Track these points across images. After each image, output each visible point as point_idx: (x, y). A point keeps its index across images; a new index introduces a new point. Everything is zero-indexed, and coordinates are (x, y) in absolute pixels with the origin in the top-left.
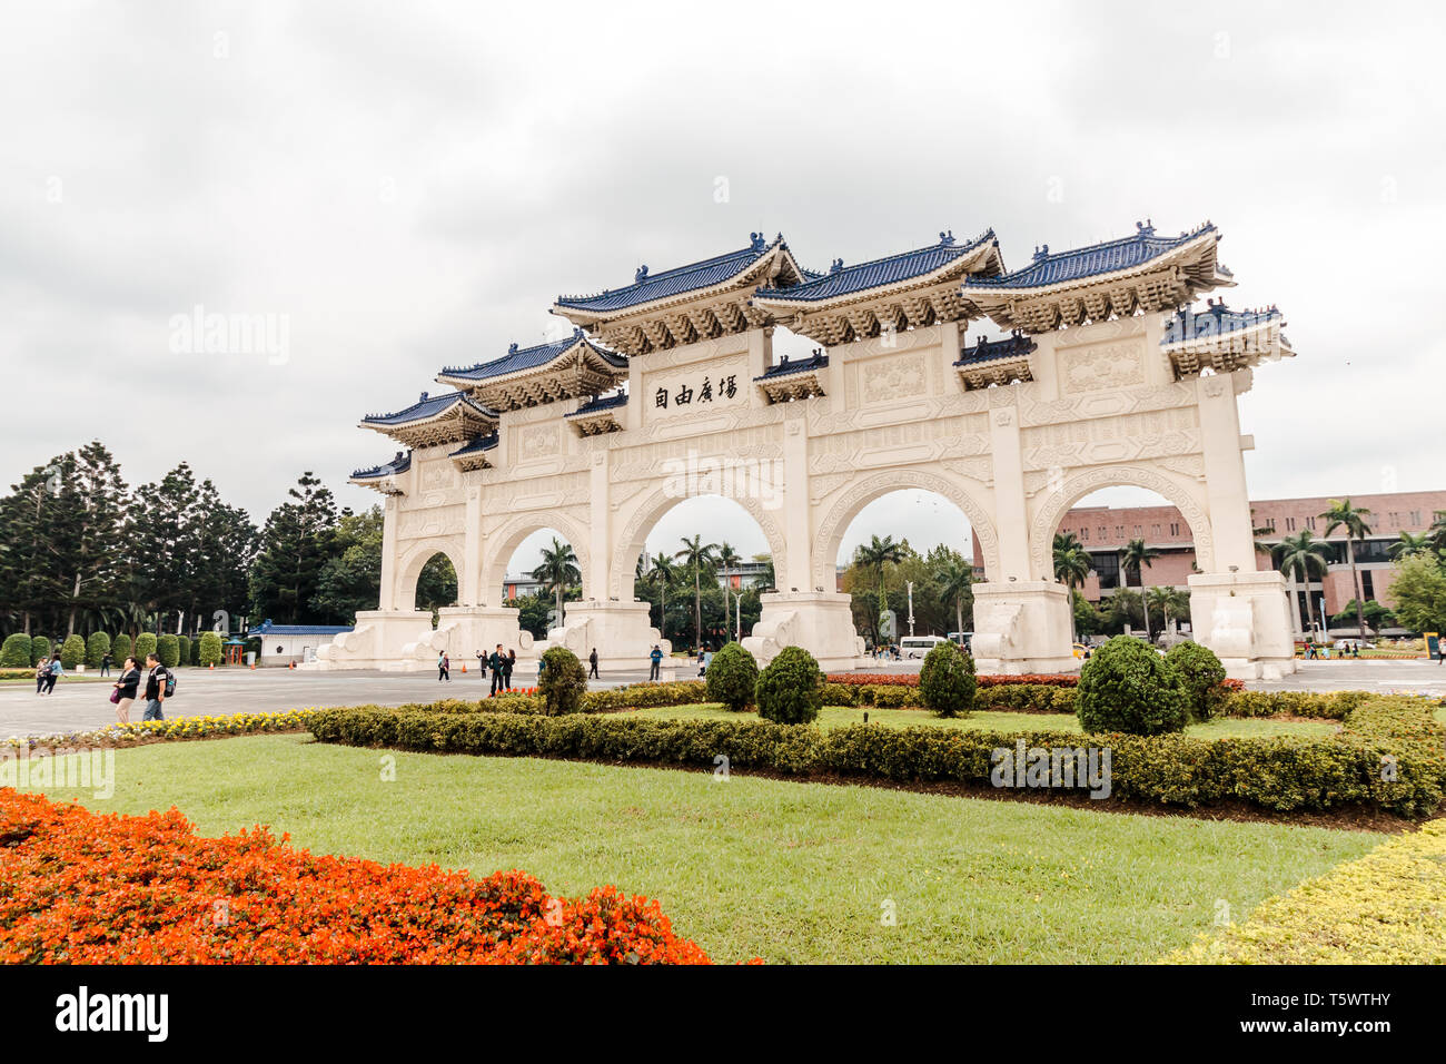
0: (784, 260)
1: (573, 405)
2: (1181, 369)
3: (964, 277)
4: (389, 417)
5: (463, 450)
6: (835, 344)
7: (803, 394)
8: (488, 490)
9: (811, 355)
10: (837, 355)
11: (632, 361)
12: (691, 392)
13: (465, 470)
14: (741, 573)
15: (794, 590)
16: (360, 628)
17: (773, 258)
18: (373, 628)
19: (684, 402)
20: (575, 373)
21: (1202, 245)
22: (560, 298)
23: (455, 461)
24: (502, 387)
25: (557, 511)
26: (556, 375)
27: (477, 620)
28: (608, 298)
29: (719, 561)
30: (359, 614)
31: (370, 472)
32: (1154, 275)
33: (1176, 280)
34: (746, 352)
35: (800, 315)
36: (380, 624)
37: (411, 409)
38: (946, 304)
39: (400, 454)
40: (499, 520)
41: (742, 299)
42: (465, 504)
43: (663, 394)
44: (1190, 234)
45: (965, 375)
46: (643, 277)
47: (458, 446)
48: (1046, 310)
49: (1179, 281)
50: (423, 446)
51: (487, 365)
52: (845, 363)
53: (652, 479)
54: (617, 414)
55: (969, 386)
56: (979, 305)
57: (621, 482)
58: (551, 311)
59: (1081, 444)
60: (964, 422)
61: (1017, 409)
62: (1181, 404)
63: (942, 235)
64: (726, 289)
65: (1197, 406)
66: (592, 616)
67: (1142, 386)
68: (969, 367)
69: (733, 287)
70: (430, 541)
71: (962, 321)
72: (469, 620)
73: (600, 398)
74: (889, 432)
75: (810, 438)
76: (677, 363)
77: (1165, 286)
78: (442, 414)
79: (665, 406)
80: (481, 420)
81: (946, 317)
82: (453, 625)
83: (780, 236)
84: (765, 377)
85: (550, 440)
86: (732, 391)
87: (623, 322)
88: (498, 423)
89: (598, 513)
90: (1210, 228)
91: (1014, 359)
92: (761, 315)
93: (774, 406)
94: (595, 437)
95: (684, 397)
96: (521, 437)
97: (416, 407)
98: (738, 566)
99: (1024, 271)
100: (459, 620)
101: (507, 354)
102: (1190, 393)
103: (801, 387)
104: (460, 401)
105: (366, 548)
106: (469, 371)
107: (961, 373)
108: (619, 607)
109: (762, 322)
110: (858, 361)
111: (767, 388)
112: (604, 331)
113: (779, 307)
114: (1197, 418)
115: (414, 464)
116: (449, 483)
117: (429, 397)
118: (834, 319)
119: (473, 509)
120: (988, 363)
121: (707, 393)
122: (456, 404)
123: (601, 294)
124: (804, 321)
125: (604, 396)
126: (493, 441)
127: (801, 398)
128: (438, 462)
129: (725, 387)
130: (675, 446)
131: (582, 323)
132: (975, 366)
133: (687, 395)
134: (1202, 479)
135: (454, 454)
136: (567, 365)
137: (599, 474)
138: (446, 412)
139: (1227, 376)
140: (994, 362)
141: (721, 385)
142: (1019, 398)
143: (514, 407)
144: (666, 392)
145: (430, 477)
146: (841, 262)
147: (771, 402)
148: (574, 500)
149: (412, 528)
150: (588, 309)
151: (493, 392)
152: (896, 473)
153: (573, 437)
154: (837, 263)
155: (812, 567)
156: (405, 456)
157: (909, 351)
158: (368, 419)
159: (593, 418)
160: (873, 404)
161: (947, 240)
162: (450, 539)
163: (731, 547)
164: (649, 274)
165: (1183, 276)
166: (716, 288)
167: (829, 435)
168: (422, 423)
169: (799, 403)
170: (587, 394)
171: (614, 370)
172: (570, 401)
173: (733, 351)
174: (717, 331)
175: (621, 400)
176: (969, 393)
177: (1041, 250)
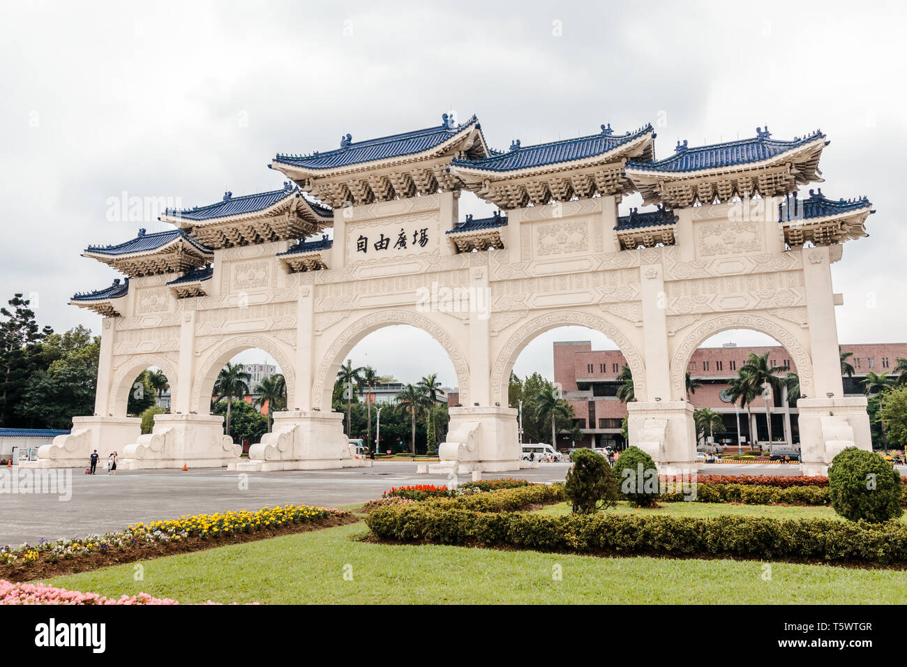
0: (477, 138)
1: (283, 246)
2: (792, 240)
3: (624, 160)
4: (110, 248)
5: (179, 280)
6: (514, 208)
7: (485, 246)
8: (202, 315)
9: (492, 216)
10: (515, 216)
11: (336, 212)
12: (388, 240)
13: (180, 297)
14: (375, 391)
15: (477, 404)
16: (76, 431)
17: (468, 135)
18: (89, 431)
19: (382, 248)
20: (287, 219)
21: (813, 148)
22: (278, 156)
23: (171, 289)
24: (219, 228)
25: (264, 335)
26: (270, 220)
27: (189, 425)
28: (317, 159)
29: (365, 381)
30: (75, 419)
31: (89, 296)
32: (774, 169)
33: (788, 173)
34: (438, 210)
35: (487, 183)
36: (96, 429)
37: (130, 243)
38: (608, 181)
39: (117, 281)
40: (211, 340)
41: (437, 166)
42: (180, 326)
43: (364, 240)
44: (802, 139)
45: (622, 238)
46: (347, 143)
47: (174, 277)
48: (687, 191)
49: (791, 174)
50: (140, 275)
51: (205, 209)
52: (522, 223)
53: (352, 310)
54: (324, 255)
55: (623, 247)
56: (635, 183)
57: (324, 312)
58: (270, 166)
59: (713, 295)
60: (618, 274)
61: (663, 266)
62: (790, 269)
63: (603, 127)
64: (426, 157)
65: (802, 269)
66: (298, 423)
67: (757, 253)
68: (626, 231)
69: (432, 156)
70: (145, 357)
71: (619, 195)
72: (183, 425)
73: (306, 241)
74: (557, 279)
75: (491, 282)
76: (377, 216)
77: (781, 177)
78: (162, 248)
79: (365, 250)
80: (197, 255)
81: (606, 191)
82: (169, 429)
83: (475, 118)
84: (452, 232)
85: (260, 274)
86: (424, 241)
87: (332, 179)
88: (212, 259)
89: (304, 336)
90: (819, 135)
91: (663, 227)
92: (451, 180)
93: (461, 254)
94: (302, 273)
95: (382, 244)
96: (233, 271)
97: (135, 241)
98: (378, 385)
99: (670, 159)
100: (174, 425)
101: (221, 200)
102: (797, 260)
103: (484, 240)
104: (180, 238)
105: (70, 362)
106: (189, 213)
107: (619, 235)
108: (321, 416)
109: (452, 186)
110: (532, 222)
111: (455, 240)
112: (314, 186)
113: (472, 175)
114: (802, 279)
115: (131, 290)
116: (164, 308)
117: (146, 233)
118: (515, 188)
119: (187, 331)
120: (642, 229)
121: (402, 242)
122: (177, 240)
123: (312, 155)
124: (490, 187)
125: (308, 240)
126: (207, 273)
127: (483, 249)
128: (154, 289)
129: (419, 237)
130: (373, 283)
131: (296, 178)
132: (631, 231)
133: (385, 242)
134: (805, 326)
135: (172, 283)
136: (280, 213)
137: (305, 305)
138: (166, 246)
139: (825, 249)
140: (647, 229)
141: (415, 236)
142: (664, 258)
143: (228, 245)
144: (366, 239)
145: (146, 302)
146: (519, 142)
147: (458, 251)
148: (281, 325)
149: (126, 345)
150: (302, 167)
151: (210, 232)
152: (563, 313)
153: (282, 272)
154: (515, 143)
155: (491, 386)
156: (122, 282)
157: (574, 217)
158: (90, 249)
159: (302, 257)
160: (544, 257)
161: (606, 131)
162: (164, 355)
163: (373, 369)
164: (352, 142)
165: (795, 171)
166: (418, 156)
167: (507, 280)
168: (142, 255)
169: (481, 253)
170: (295, 238)
171: (319, 218)
172: (280, 242)
173: (426, 209)
174: (411, 191)
175: (326, 244)
176: (623, 252)
177: (682, 144)
